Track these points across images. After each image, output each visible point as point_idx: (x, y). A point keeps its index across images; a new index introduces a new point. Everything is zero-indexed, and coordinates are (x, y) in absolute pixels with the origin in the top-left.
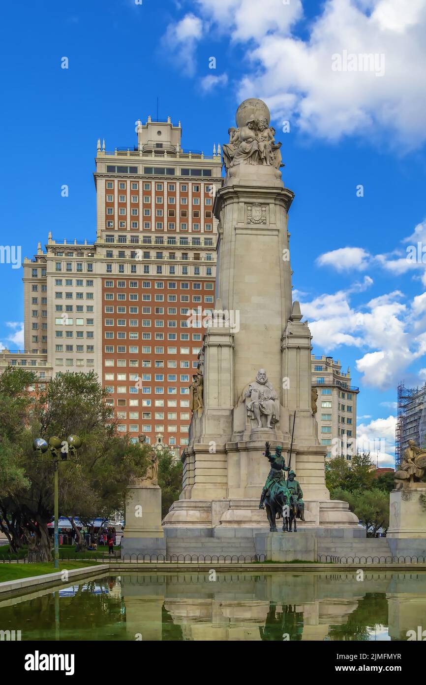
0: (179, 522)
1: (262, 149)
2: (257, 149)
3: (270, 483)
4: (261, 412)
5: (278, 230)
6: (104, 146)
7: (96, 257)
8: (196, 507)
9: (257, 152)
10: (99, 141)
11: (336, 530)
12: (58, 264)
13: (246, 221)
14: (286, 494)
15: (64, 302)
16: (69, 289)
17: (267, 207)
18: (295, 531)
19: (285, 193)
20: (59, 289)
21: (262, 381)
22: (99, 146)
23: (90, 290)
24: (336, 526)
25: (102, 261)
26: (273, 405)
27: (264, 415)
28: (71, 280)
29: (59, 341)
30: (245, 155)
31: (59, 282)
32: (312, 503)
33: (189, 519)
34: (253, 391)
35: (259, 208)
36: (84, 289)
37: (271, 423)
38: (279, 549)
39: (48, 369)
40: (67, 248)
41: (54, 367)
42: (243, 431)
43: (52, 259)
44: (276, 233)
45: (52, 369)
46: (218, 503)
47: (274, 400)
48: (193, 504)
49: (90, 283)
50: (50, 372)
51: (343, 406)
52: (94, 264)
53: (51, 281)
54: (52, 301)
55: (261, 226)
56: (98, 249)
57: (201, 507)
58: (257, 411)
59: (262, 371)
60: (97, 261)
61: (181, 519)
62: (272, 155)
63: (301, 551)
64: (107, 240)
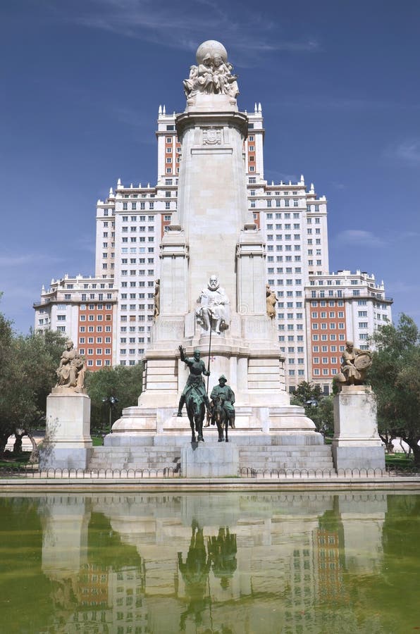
0: (123, 431)
1: (216, 81)
2: (211, 80)
3: (188, 389)
4: (211, 317)
5: (232, 149)
6: (164, 111)
7: (156, 197)
8: (143, 414)
9: (212, 85)
10: (160, 108)
11: (288, 437)
12: (125, 204)
13: (202, 143)
14: (196, 401)
15: (129, 234)
16: (134, 224)
17: (222, 130)
18: (227, 441)
19: (238, 116)
20: (125, 224)
21: (213, 287)
22: (160, 111)
23: (151, 224)
24: (288, 433)
25: (161, 200)
26: (221, 310)
27: (213, 321)
28: (135, 217)
29: (125, 267)
30: (201, 87)
31: (125, 219)
32: (261, 409)
33: (134, 427)
34: (202, 297)
35: (214, 131)
36: (147, 224)
37: (221, 329)
38: (193, 460)
39: (114, 291)
40: (134, 192)
41: (120, 289)
42: (192, 337)
43: (120, 201)
44: (230, 151)
45: (117, 291)
46: (162, 410)
47: (223, 304)
48: (140, 412)
49: (151, 218)
50: (116, 293)
51: (379, 315)
52: (155, 203)
53: (119, 218)
54: (120, 234)
55: (217, 146)
56: (159, 192)
57: (148, 414)
58: (207, 317)
59: (213, 277)
60: (157, 200)
61: (126, 427)
62: (228, 85)
63: (218, 464)
64: (166, 183)
